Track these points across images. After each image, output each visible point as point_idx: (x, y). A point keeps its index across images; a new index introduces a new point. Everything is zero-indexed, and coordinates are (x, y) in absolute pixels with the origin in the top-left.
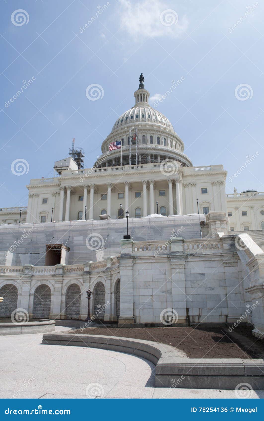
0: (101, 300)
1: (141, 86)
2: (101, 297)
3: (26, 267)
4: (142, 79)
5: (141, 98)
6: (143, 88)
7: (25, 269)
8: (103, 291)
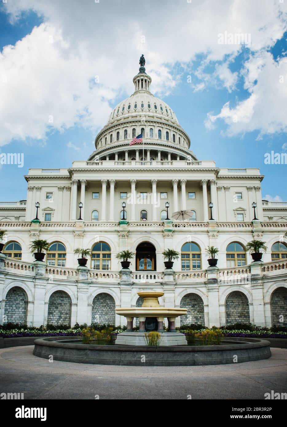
0: (231, 313)
1: (142, 70)
2: (231, 309)
3: (123, 273)
4: (142, 61)
5: (142, 85)
6: (144, 72)
7: (123, 274)
8: (233, 303)
